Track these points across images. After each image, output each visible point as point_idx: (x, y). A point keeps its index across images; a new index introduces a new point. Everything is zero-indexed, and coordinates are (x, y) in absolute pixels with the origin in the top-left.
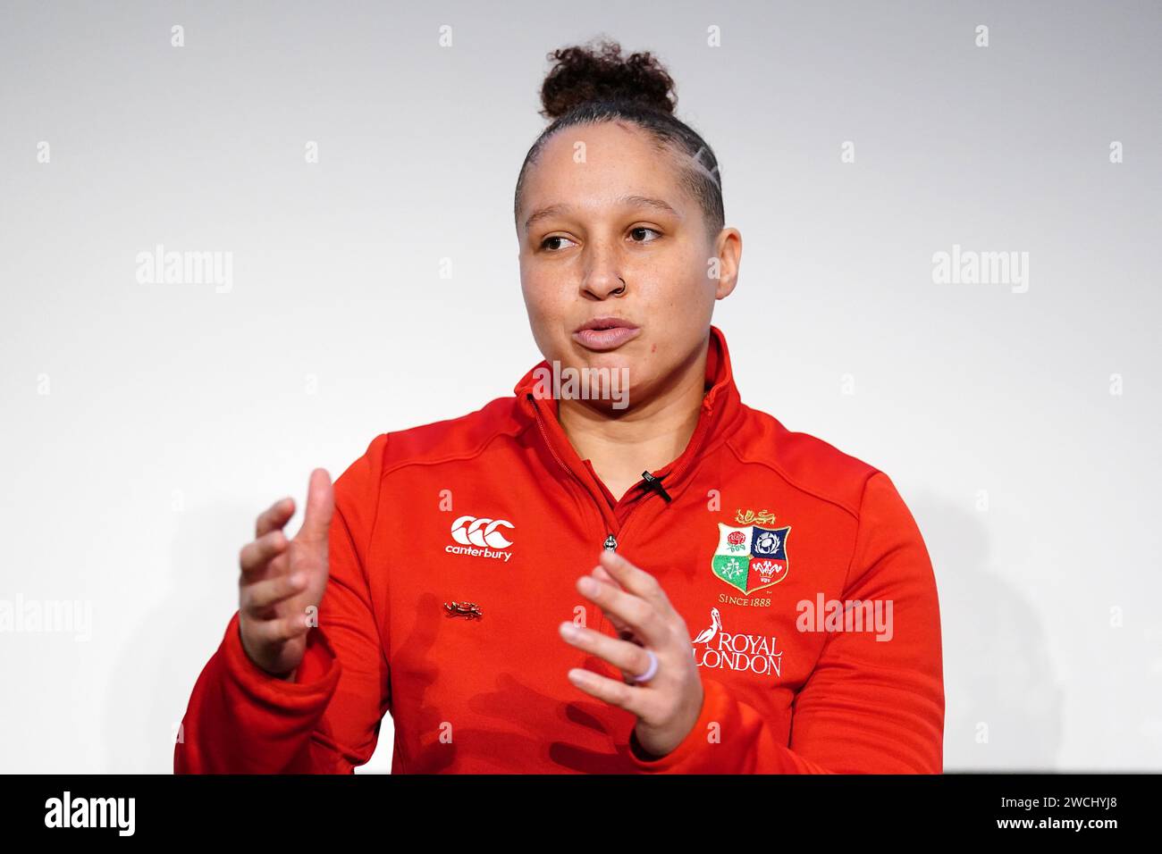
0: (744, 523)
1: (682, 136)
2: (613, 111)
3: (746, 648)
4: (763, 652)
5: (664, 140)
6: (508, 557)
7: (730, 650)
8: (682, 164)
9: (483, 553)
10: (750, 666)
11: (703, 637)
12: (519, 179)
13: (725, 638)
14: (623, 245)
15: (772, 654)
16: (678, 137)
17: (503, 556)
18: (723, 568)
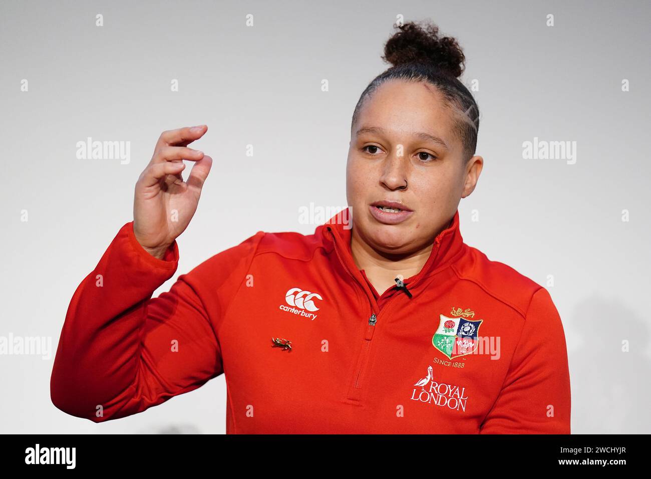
0: (455, 315)
1: (461, 97)
2: (424, 74)
3: (446, 392)
4: (456, 396)
5: (450, 100)
6: (314, 317)
7: (436, 392)
8: (457, 116)
9: (300, 313)
10: (447, 404)
11: (421, 383)
12: (359, 101)
13: (434, 385)
14: (411, 159)
15: (462, 398)
16: (458, 98)
17: (312, 317)
18: (439, 342)
